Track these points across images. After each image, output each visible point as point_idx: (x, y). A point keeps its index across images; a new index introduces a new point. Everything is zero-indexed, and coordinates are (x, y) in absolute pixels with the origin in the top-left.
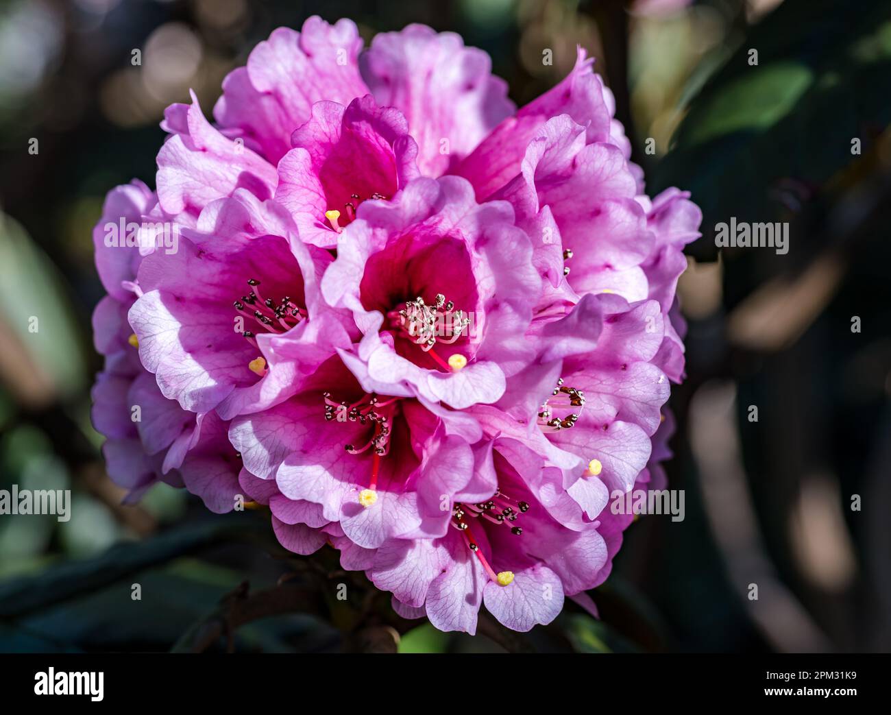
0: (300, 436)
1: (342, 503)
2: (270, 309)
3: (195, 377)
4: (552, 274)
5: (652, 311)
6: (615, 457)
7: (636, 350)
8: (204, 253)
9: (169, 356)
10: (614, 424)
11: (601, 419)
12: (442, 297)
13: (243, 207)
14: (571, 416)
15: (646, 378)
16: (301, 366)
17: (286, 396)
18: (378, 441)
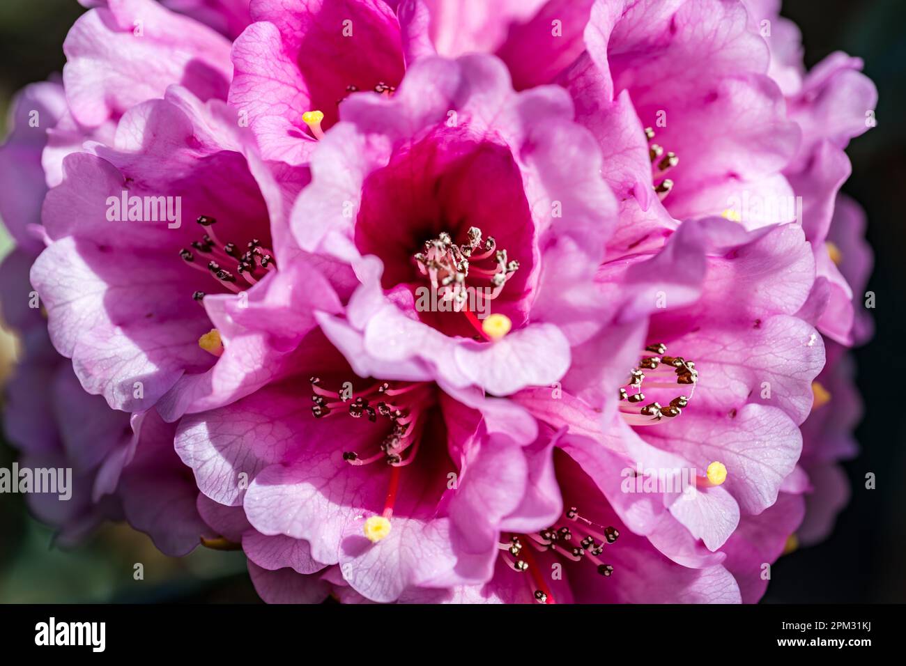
0: (279, 441)
1: (342, 537)
2: (233, 259)
3: (127, 361)
4: (639, 191)
5: (790, 239)
6: (748, 458)
7: (773, 299)
8: (133, 180)
9: (91, 332)
10: (745, 409)
11: (725, 402)
12: (476, 231)
13: (182, 111)
14: (679, 399)
15: (789, 339)
16: (274, 340)
17: (256, 384)
18: (390, 446)
